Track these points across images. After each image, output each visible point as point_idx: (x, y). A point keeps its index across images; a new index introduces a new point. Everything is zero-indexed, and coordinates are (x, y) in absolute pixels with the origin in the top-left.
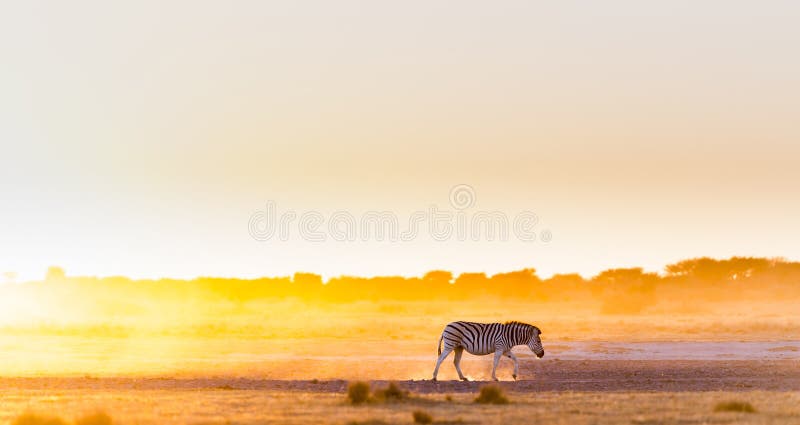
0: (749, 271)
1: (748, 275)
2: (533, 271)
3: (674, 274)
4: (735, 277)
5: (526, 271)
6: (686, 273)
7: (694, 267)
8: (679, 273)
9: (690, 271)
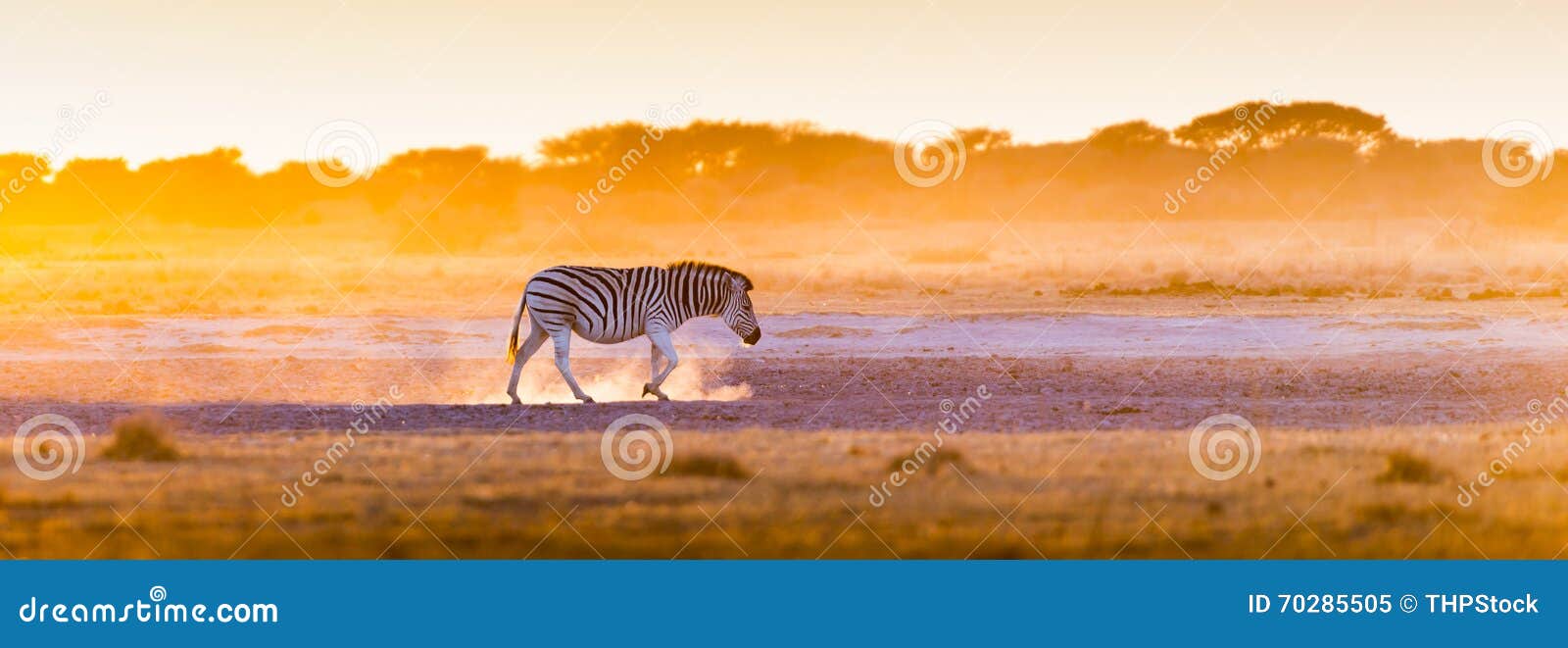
0: (732, 154)
1: (729, 163)
2: (235, 153)
3: (560, 162)
4: (699, 166)
5: (218, 154)
6: (586, 158)
7: (605, 145)
8: (572, 160)
9: (597, 154)
